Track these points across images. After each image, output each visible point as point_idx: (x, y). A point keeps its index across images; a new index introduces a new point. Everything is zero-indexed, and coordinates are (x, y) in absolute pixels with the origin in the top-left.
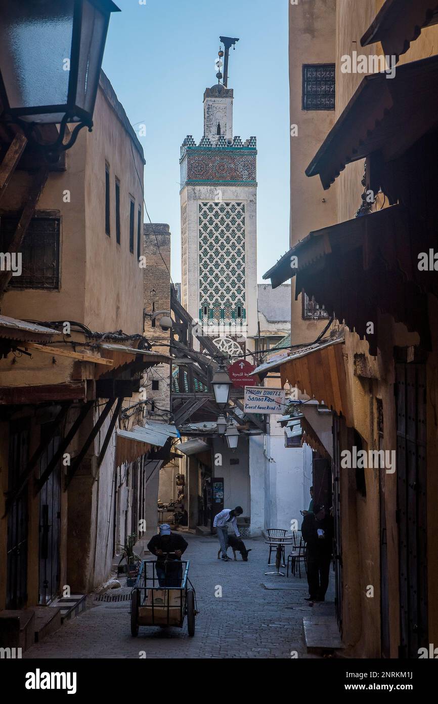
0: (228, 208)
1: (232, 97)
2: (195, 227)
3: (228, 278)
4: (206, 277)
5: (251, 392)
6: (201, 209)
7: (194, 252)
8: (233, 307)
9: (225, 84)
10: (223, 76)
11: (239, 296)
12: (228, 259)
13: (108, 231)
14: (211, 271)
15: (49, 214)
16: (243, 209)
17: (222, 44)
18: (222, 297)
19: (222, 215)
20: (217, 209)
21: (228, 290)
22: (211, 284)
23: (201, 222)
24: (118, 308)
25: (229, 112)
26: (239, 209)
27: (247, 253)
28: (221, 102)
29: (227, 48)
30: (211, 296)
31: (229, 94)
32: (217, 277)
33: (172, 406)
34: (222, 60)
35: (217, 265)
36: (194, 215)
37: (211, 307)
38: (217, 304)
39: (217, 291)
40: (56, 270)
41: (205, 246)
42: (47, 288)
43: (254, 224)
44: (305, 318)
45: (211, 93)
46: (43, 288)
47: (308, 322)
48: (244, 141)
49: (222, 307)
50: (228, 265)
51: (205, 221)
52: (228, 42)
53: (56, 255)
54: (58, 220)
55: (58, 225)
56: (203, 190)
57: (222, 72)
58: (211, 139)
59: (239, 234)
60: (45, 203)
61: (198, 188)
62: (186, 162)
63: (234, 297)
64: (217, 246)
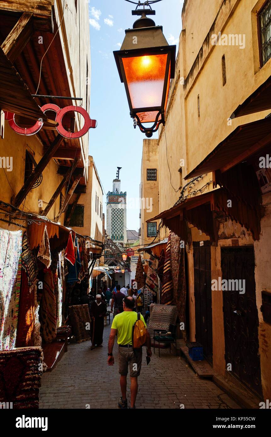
0: (119, 210)
1: (120, 182)
2: (111, 215)
3: (119, 228)
4: (113, 228)
5: (133, 257)
6: (112, 210)
7: (110, 221)
8: (120, 235)
9: (118, 178)
10: (118, 177)
11: (122, 233)
12: (119, 223)
13: (96, 211)
14: (115, 226)
15: (81, 205)
16: (123, 210)
17: (118, 169)
18: (117, 233)
19: (117, 211)
20: (116, 210)
21: (119, 231)
22: (115, 229)
23: (112, 213)
24: (98, 233)
25: (119, 186)
26: (122, 210)
27: (124, 221)
28: (117, 183)
29: (119, 170)
30: (114, 233)
31: (119, 181)
32: (116, 228)
33: (104, 262)
34: (118, 172)
35: (116, 225)
36: (110, 211)
37: (114, 235)
38: (116, 235)
39: (116, 231)
40: (83, 221)
41: (113, 220)
42: (80, 226)
43: (126, 214)
44: (148, 236)
45: (115, 181)
46: (78, 226)
47: (148, 238)
48: (123, 193)
49: (117, 235)
50: (119, 224)
51: (113, 213)
52: (119, 168)
53: (83, 217)
54: (84, 207)
55: (84, 208)
56: (112, 205)
57: (118, 176)
58: (115, 192)
59: (122, 216)
60: (80, 202)
61: (111, 204)
62: (108, 198)
63: (120, 233)
64: (116, 220)
